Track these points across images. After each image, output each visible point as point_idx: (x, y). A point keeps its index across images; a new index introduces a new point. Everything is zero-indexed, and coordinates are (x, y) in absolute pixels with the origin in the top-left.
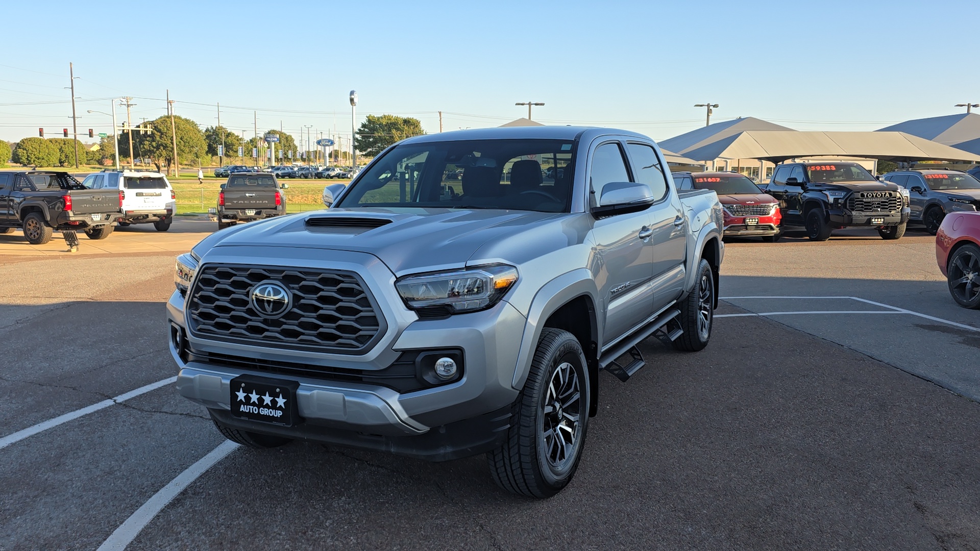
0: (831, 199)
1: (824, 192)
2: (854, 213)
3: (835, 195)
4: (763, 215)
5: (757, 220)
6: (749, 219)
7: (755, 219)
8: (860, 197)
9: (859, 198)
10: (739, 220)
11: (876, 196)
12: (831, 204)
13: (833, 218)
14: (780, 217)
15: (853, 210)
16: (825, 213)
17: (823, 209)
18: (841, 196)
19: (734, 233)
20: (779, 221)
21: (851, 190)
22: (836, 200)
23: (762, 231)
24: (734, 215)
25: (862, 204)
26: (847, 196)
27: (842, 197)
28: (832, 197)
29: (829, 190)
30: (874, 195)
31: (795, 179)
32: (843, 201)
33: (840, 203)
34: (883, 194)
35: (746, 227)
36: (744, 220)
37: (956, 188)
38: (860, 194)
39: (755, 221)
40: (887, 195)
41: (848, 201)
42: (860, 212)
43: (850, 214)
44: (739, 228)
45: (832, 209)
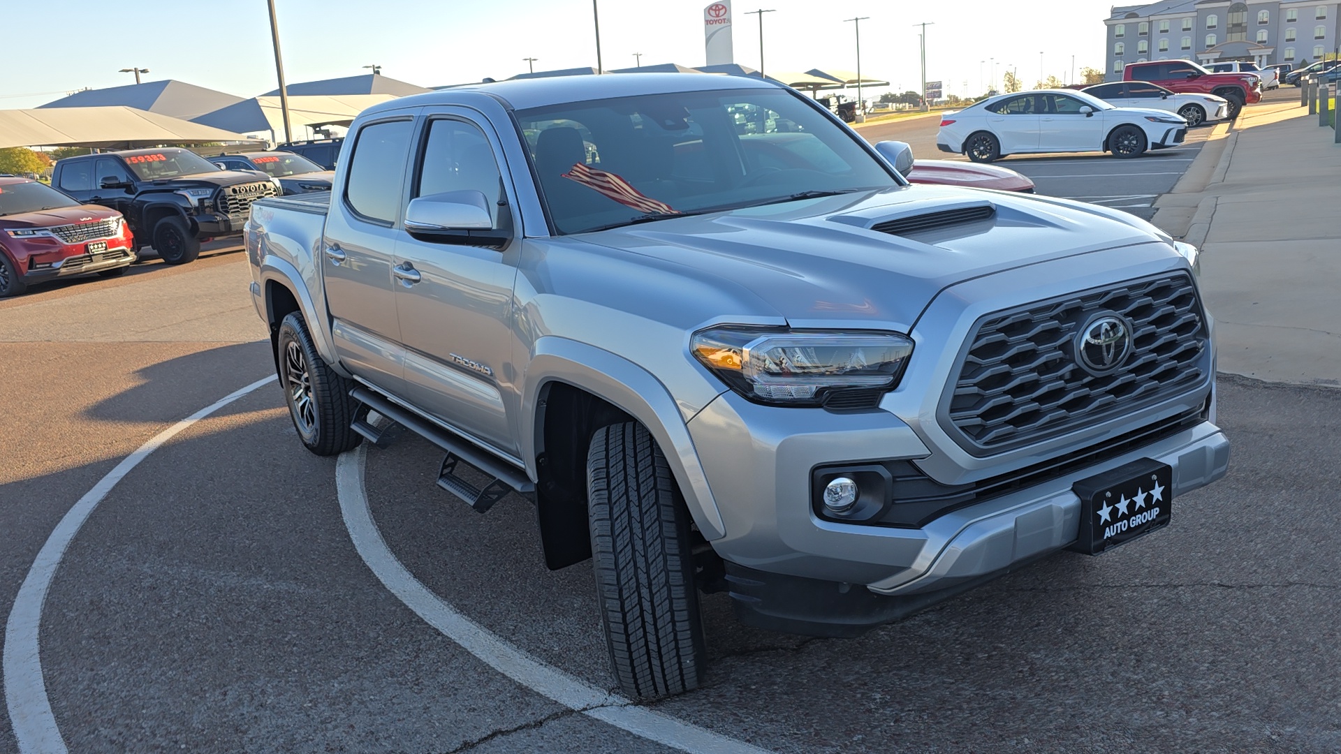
0: (194, 201)
1: (180, 192)
2: (230, 216)
3: (199, 195)
4: (109, 235)
5: (104, 245)
6: (94, 245)
7: (101, 243)
8: (232, 193)
9: (231, 196)
10: (77, 249)
11: (250, 190)
12: (196, 209)
13: (203, 227)
14: (132, 236)
15: (228, 212)
16: (189, 222)
17: (184, 218)
18: (206, 194)
19: (75, 270)
20: (131, 241)
21: (219, 186)
22: (201, 201)
23: (114, 261)
24: (67, 241)
25: (237, 203)
26: (216, 193)
27: (209, 196)
28: (194, 197)
29: (186, 188)
30: (248, 189)
31: (116, 178)
32: (212, 201)
33: (208, 206)
34: (257, 186)
35: (90, 258)
36: (86, 246)
37: (291, 173)
38: (231, 189)
39: (102, 247)
40: (262, 187)
41: (219, 201)
42: (237, 214)
43: (225, 218)
44: (80, 262)
45: (199, 214)
